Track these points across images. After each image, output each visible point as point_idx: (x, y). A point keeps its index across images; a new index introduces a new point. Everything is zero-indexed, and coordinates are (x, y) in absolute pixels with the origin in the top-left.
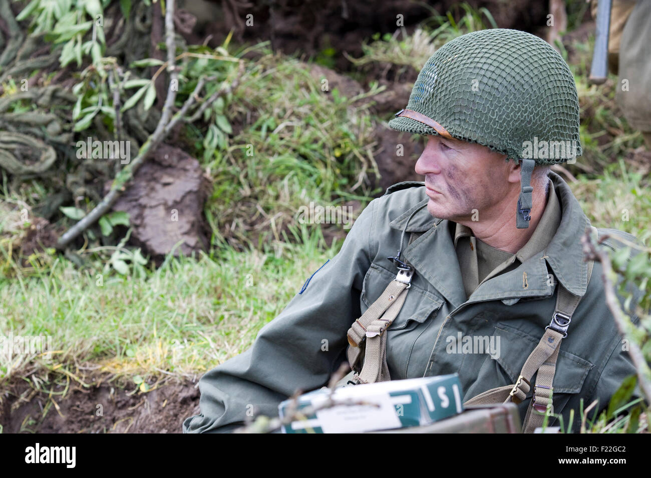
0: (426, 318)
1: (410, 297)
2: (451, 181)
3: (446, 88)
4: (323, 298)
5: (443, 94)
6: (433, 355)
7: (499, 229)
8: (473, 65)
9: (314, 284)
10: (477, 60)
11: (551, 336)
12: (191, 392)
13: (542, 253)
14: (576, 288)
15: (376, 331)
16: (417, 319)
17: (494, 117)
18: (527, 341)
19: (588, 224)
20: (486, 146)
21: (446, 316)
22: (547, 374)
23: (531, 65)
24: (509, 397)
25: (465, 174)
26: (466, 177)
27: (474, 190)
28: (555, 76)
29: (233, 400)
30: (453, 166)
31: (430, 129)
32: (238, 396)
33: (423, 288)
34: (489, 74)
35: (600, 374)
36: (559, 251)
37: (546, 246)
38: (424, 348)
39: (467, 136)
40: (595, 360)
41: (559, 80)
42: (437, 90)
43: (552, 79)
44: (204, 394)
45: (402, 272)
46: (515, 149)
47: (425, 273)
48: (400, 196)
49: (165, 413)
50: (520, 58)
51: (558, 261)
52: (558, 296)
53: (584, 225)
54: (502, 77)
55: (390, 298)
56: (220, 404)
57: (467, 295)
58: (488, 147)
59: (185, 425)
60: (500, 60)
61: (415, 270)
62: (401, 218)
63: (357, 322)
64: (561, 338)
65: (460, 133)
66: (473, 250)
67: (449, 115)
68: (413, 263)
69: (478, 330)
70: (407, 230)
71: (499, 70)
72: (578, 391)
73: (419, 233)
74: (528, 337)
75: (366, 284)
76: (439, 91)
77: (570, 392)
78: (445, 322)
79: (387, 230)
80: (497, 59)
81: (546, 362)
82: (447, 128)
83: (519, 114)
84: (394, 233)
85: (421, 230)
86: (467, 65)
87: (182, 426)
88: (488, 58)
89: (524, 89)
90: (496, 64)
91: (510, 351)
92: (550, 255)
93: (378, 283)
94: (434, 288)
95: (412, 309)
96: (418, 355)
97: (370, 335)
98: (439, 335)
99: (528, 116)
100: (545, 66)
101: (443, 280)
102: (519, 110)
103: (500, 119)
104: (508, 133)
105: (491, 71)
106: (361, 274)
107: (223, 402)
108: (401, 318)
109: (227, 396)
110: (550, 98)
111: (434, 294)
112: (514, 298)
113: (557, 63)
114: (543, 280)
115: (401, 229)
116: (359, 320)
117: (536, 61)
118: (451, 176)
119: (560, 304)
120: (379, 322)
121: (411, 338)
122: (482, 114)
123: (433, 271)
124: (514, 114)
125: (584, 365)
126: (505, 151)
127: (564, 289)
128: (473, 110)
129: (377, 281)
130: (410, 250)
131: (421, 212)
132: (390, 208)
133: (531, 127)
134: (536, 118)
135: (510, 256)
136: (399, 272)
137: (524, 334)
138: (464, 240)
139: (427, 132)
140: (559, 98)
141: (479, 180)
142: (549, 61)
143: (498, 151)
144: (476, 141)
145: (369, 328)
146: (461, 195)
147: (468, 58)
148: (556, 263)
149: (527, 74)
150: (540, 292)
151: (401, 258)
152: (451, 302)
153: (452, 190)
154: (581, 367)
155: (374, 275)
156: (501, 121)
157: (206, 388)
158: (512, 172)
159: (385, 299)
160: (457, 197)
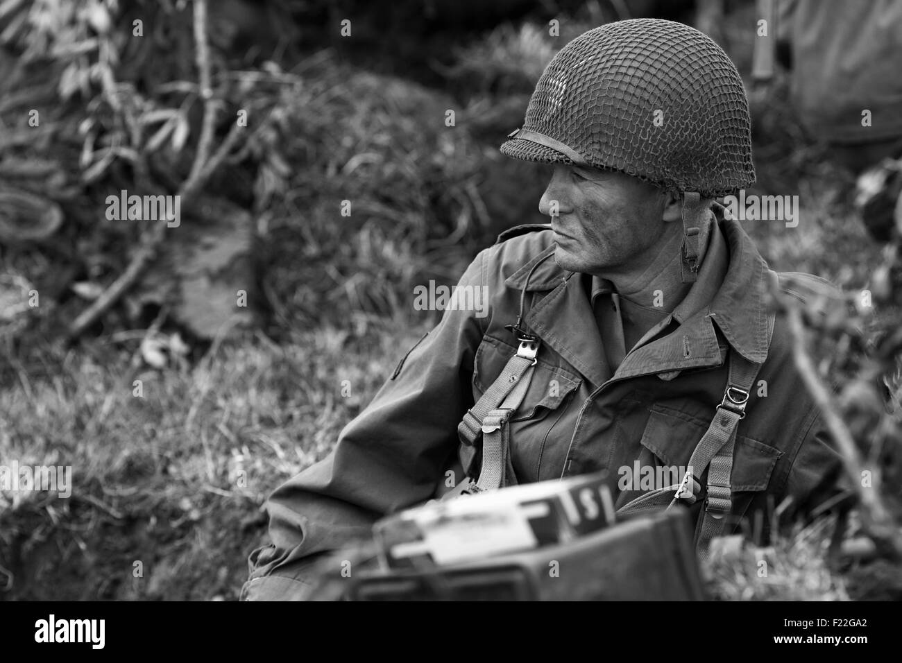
0: (559, 404)
1: (537, 377)
2: (588, 223)
3: (580, 102)
4: (424, 385)
5: (576, 109)
6: (572, 452)
7: (650, 282)
8: (614, 71)
9: (410, 367)
10: (619, 63)
11: (725, 418)
12: (255, 516)
13: (706, 310)
14: (754, 353)
15: (495, 424)
16: (547, 405)
17: (646, 139)
18: (693, 426)
19: (764, 268)
20: (636, 176)
21: (585, 399)
22: (721, 468)
23: (689, 67)
24: (674, 500)
25: (607, 212)
26: (608, 217)
27: (619, 234)
28: (721, 80)
29: (313, 524)
30: (590, 202)
31: (561, 157)
32: (319, 518)
33: (553, 364)
34: (636, 82)
35: (791, 464)
36: (728, 306)
37: (711, 300)
38: (559, 442)
39: (611, 164)
40: (784, 446)
41: (726, 86)
42: (568, 104)
43: (717, 85)
44: (274, 519)
45: (525, 345)
46: (675, 179)
47: (555, 344)
48: (517, 244)
49: (223, 545)
50: (674, 58)
51: (729, 319)
52: (731, 365)
53: (759, 270)
54: (654, 85)
55: (511, 379)
56: (295, 530)
57: (612, 370)
58: (640, 178)
59: (252, 559)
60: (649, 61)
61: (542, 340)
62: (518, 273)
63: (470, 413)
64: (737, 420)
65: (602, 160)
66: (615, 310)
67: (585, 137)
68: (538, 332)
69: (629, 414)
70: (529, 289)
71: (648, 75)
72: (763, 487)
73: (544, 292)
74: (694, 421)
75: (478, 363)
76: (571, 105)
77: (754, 490)
78: (584, 407)
79: (502, 290)
80: (646, 61)
81: (719, 452)
82: (584, 155)
83: (678, 133)
84: (511, 293)
85: (547, 288)
86: (607, 71)
87: (247, 561)
88: (634, 60)
89: (683, 100)
90: (644, 67)
91: (671, 440)
92: (718, 311)
93: (494, 361)
94: (567, 362)
95: (540, 392)
96: (552, 452)
97: (487, 429)
98: (578, 424)
99: (690, 135)
100: (707, 68)
101: (579, 352)
102: (678, 127)
103: (654, 140)
104: (665, 159)
105: (639, 78)
106: (471, 351)
107: (299, 527)
108: (526, 405)
109: (304, 519)
110: (715, 109)
111: (568, 371)
112: (672, 371)
113: (721, 62)
114: (709, 345)
115: (520, 288)
116: (473, 410)
117: (695, 61)
118: (587, 216)
119: (734, 375)
120: (499, 412)
121: (540, 431)
122: (630, 135)
123: (565, 341)
124: (672, 134)
125: (769, 454)
126: (661, 182)
127: (738, 355)
128: (617, 130)
129: (492, 358)
130: (534, 315)
131: (545, 265)
132: (504, 262)
133: (694, 149)
134: (700, 138)
135: (665, 316)
136: (521, 345)
137: (689, 417)
138: (604, 298)
139: (557, 161)
140: (727, 109)
141: (626, 220)
142: (711, 60)
143: (653, 182)
144: (623, 171)
145: (486, 420)
146: (602, 241)
147: (607, 61)
148: (726, 322)
149: (686, 79)
150: (706, 361)
151: (523, 326)
152: (591, 380)
153: (589, 234)
154: (766, 456)
155: (488, 350)
156: (655, 144)
157: (276, 509)
158: (667, 208)
159: (504, 380)
160: (596, 243)
